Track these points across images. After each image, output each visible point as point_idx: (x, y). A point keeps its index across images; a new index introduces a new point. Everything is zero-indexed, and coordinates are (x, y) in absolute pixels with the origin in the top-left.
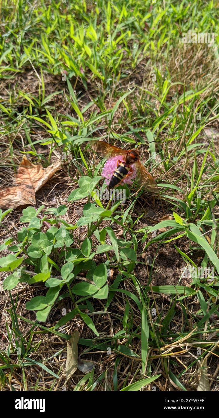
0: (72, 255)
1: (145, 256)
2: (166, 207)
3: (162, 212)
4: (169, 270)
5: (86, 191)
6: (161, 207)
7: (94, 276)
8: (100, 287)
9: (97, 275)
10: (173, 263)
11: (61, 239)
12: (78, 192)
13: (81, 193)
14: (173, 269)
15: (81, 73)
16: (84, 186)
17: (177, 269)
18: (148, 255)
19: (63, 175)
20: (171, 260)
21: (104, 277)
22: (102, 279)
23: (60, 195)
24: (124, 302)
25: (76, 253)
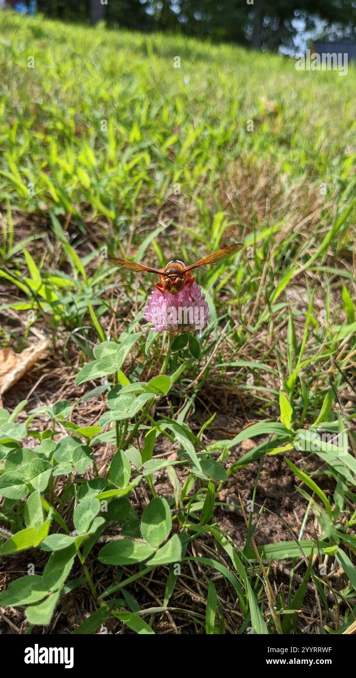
0: (90, 489)
1: (226, 496)
2: (248, 409)
3: (243, 417)
4: (272, 518)
5: (110, 365)
6: (238, 410)
7: (143, 525)
8: (158, 545)
9: (149, 521)
10: (280, 505)
11: (65, 459)
12: (94, 368)
13: (100, 368)
14: (279, 516)
15: (75, 209)
16: (106, 358)
17: (287, 516)
18: (229, 493)
19: (52, 366)
20: (273, 499)
21: (164, 523)
22: (162, 528)
23: (50, 400)
24: (199, 588)
25: (99, 484)
